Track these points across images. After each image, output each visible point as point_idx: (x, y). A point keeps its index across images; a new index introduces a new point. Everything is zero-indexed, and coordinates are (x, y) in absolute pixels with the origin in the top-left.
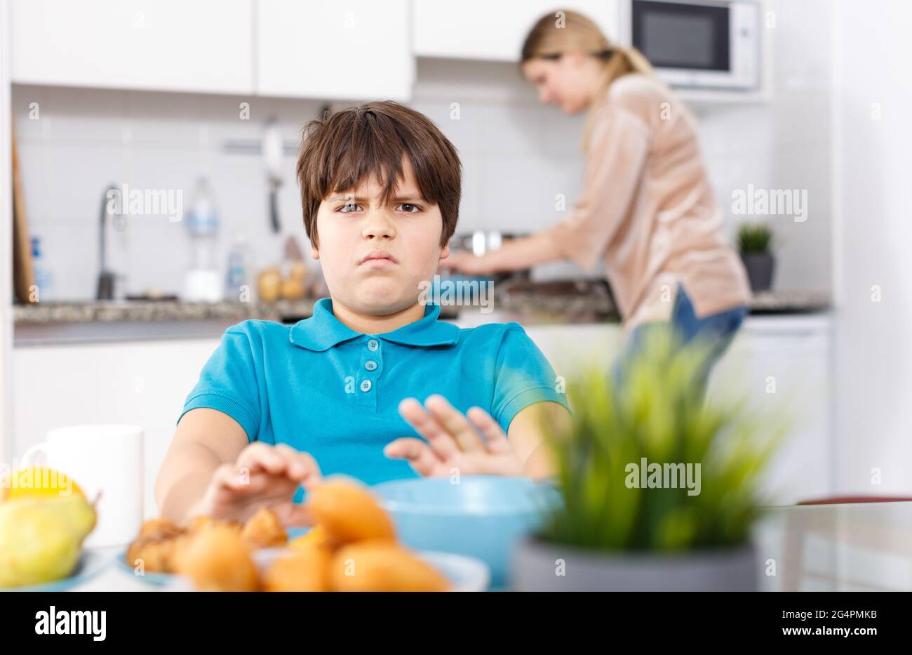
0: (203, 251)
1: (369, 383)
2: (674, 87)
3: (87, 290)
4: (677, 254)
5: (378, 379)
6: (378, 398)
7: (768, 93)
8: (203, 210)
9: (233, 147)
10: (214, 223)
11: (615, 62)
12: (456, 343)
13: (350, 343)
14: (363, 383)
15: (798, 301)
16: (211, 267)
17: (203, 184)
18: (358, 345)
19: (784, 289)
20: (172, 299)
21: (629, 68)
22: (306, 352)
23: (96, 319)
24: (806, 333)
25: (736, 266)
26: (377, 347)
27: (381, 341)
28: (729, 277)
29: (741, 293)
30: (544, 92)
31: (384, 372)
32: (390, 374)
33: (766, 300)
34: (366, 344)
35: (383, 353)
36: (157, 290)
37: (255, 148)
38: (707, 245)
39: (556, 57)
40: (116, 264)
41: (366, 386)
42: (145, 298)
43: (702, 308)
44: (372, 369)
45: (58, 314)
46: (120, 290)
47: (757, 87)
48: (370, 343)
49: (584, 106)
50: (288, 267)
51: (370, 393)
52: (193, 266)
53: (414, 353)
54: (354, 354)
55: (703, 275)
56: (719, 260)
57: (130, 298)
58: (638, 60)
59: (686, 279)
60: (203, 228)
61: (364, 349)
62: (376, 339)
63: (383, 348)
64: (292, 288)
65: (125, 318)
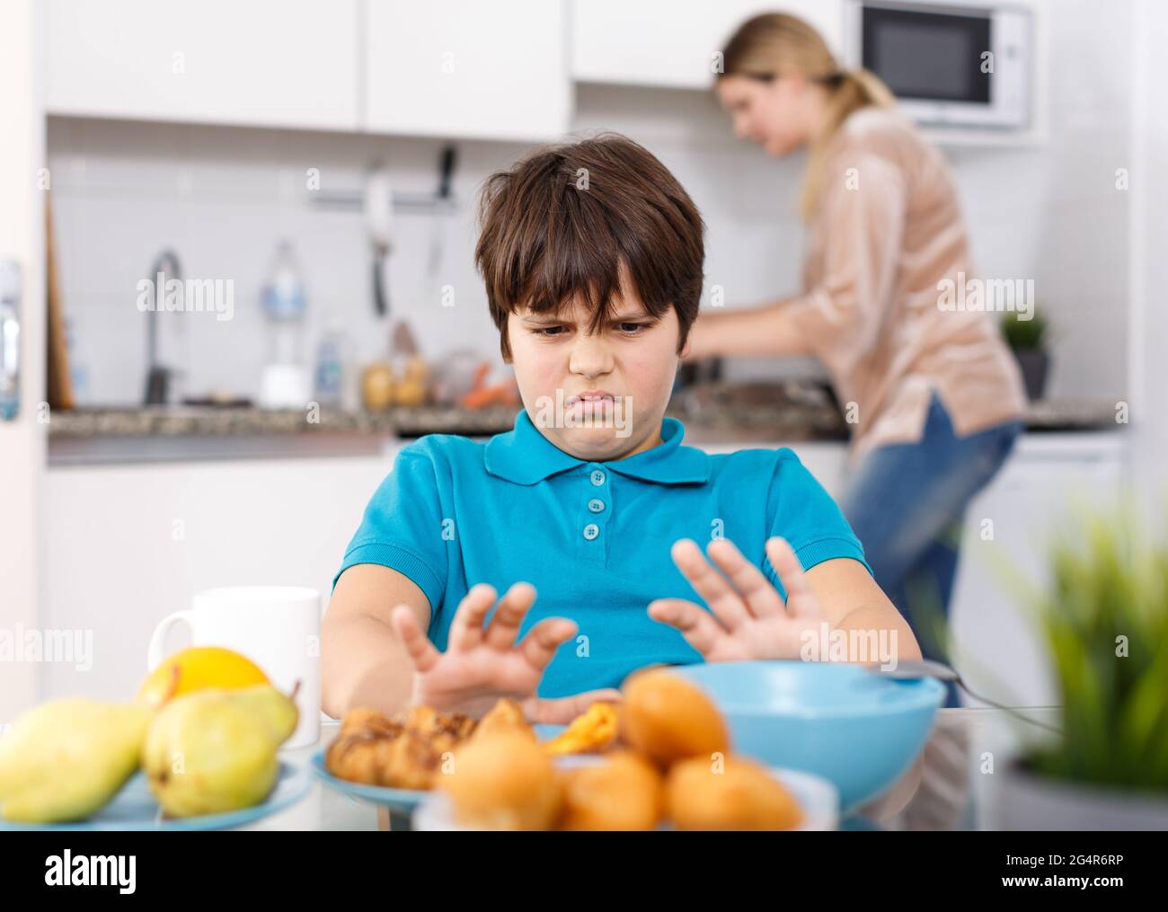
0: (286, 340)
1: (596, 528)
2: (924, 125)
3: (132, 391)
4: (931, 349)
5: (607, 524)
6: (607, 549)
7: (1041, 133)
8: (285, 285)
9: (324, 201)
10: (301, 302)
11: (847, 93)
12: (708, 479)
13: (567, 474)
14: (587, 529)
15: (1083, 413)
16: (297, 361)
17: (285, 250)
18: (577, 476)
19: (1062, 397)
20: (243, 404)
21: (863, 100)
22: (509, 485)
23: (155, 431)
24: (1092, 459)
25: (1006, 365)
26: (602, 481)
27: (608, 472)
28: (997, 380)
29: (1014, 403)
30: (742, 123)
31: (614, 514)
32: (622, 516)
33: (1043, 413)
34: (588, 476)
35: (613, 490)
36: (226, 392)
37: (355, 203)
38: (967, 337)
39: (767, 78)
40: (169, 356)
41: (591, 532)
42: (208, 403)
43: (965, 422)
44: (599, 510)
45: (106, 423)
46: (177, 391)
47: (1028, 124)
48: (593, 475)
49: (797, 147)
50: (400, 364)
51: (596, 542)
52: (272, 358)
53: (652, 490)
54: (574, 488)
55: (964, 378)
56: (987, 359)
57: (190, 403)
58: (876, 88)
59: (944, 385)
60: (286, 309)
61: (585, 482)
62: (601, 470)
63: (612, 482)
64: (409, 391)
65: (193, 432)
